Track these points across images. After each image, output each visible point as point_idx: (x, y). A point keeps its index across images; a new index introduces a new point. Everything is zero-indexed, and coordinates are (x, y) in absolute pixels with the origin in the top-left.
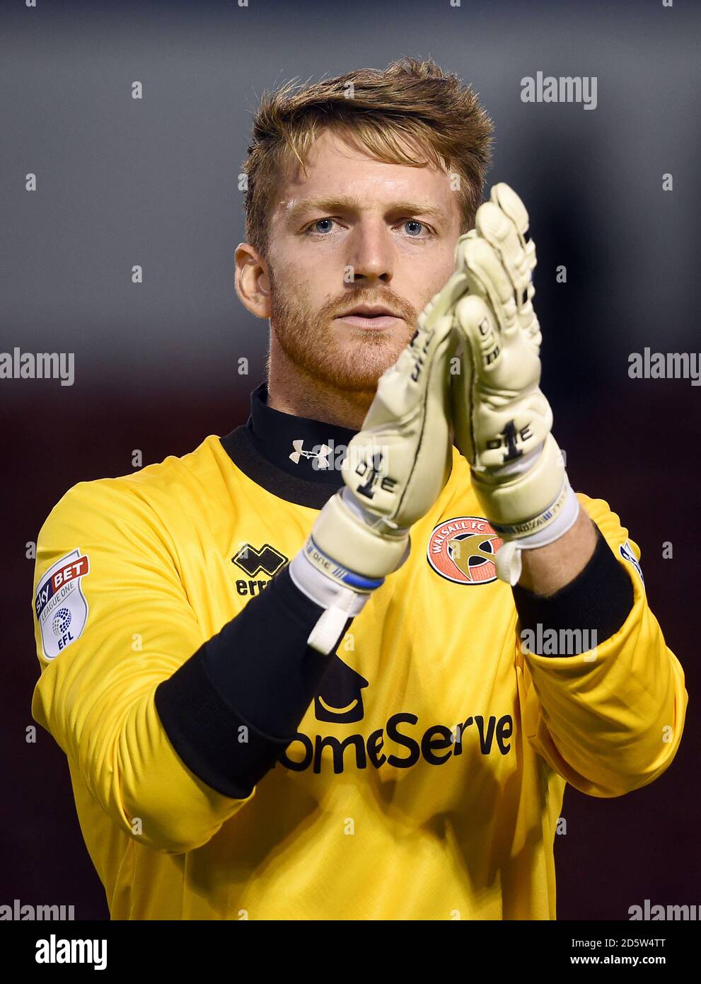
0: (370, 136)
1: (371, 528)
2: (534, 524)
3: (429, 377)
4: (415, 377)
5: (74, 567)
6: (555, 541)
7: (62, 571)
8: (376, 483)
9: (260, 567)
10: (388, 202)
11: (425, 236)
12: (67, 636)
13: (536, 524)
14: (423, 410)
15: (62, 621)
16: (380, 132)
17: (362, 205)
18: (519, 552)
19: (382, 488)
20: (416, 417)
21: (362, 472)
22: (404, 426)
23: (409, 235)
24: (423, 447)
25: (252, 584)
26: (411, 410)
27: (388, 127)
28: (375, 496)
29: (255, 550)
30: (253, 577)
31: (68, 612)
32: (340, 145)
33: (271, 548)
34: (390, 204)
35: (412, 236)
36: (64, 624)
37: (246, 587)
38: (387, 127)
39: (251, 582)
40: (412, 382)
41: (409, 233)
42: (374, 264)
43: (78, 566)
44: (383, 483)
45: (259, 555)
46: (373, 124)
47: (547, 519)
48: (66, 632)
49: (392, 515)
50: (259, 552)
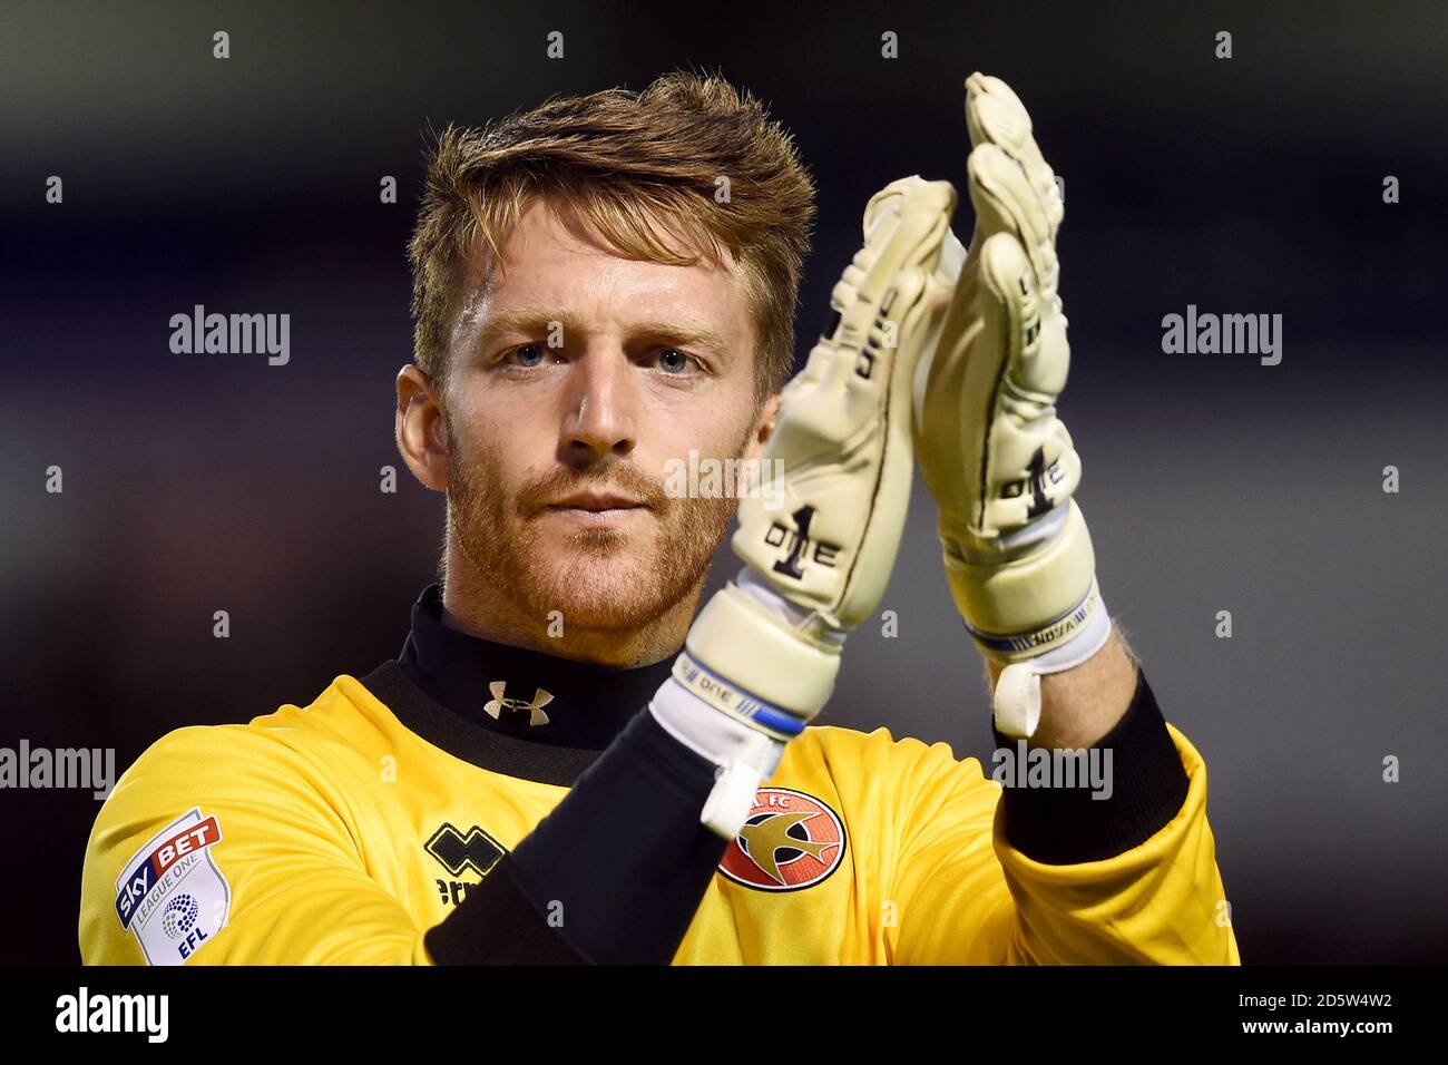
0: (603, 213)
1: (797, 629)
2: (1062, 628)
3: (892, 367)
4: (865, 371)
5: (193, 834)
6: (1089, 660)
7: (172, 842)
8: (804, 555)
9: (467, 861)
10: (630, 323)
11: (692, 375)
12: (196, 935)
13: (1065, 628)
14: (884, 423)
15: (180, 915)
16: (623, 209)
17: (592, 326)
18: (1038, 678)
19: (816, 560)
20: (870, 438)
21: (777, 541)
22: (850, 455)
23: (664, 373)
24: (884, 486)
25: (455, 887)
26: (861, 428)
27: (636, 201)
28: (805, 575)
29: (458, 833)
30: (457, 875)
31: (191, 900)
32: (558, 229)
33: (484, 832)
34: (636, 325)
35: (670, 374)
36: (185, 918)
37: (446, 892)
38: (632, 197)
39: (452, 884)
40: (860, 381)
41: (667, 370)
42: (606, 423)
43: (200, 833)
44: (818, 552)
45: (466, 843)
46: (613, 196)
47: (1080, 621)
48: (192, 930)
49: (834, 604)
50: (465, 838)
